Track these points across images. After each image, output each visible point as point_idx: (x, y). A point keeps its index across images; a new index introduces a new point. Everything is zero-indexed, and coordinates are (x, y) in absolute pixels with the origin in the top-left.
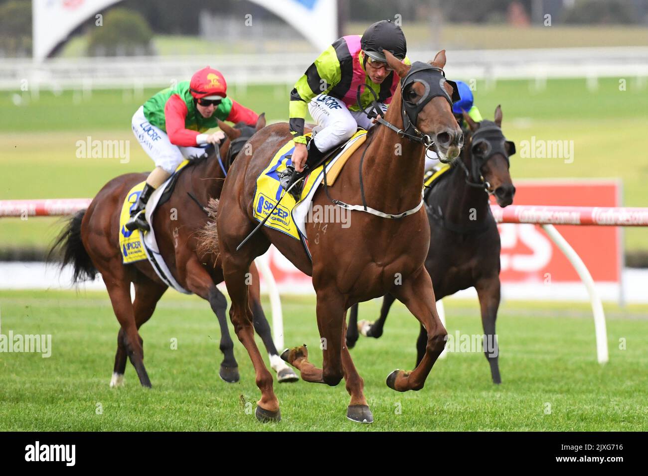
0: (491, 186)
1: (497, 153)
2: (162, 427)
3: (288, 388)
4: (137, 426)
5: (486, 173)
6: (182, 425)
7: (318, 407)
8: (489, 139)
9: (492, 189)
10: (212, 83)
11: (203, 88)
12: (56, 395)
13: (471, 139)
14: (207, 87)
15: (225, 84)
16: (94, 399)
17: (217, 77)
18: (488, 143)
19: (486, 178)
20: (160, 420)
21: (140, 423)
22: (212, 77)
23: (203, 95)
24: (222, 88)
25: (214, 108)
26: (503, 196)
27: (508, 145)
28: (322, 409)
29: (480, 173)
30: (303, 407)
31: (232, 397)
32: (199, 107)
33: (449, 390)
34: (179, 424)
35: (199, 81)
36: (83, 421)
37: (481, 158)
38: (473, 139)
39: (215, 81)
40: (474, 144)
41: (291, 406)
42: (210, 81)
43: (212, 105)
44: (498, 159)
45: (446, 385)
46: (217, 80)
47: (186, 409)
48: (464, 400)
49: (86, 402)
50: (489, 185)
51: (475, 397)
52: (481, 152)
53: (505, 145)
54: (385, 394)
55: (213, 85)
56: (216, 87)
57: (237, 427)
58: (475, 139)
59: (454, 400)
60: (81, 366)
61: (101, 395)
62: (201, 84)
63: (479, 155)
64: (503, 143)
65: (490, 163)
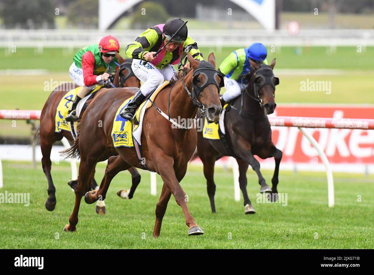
0: (263, 102)
1: (268, 83)
2: (169, 244)
3: (242, 223)
4: (155, 242)
5: (261, 94)
6: (180, 242)
7: (259, 234)
8: (265, 75)
9: (263, 103)
10: (112, 45)
11: (107, 47)
12: (109, 224)
13: (255, 74)
14: (109, 47)
15: (119, 46)
16: (130, 227)
17: (114, 42)
18: (264, 78)
19: (261, 97)
20: (168, 240)
21: (156, 241)
22: (112, 41)
23: (107, 51)
24: (117, 47)
25: (112, 58)
26: (269, 108)
27: (275, 80)
28: (261, 235)
29: (258, 94)
30: (250, 233)
31: (210, 227)
32: (103, 57)
33: (335, 226)
34: (179, 242)
35: (104, 43)
36: (124, 239)
37: (259, 86)
38: (256, 74)
39: (113, 43)
40: (256, 77)
41: (244, 233)
42: (111, 44)
43: (111, 57)
44: (269, 87)
45: (333, 222)
46: (115, 43)
47: (183, 233)
48: (344, 231)
49: (125, 228)
50: (262, 101)
51: (350, 230)
52: (259, 82)
53: (273, 79)
54: (298, 227)
55: (112, 46)
56: (114, 47)
57: (212, 244)
58: (257, 74)
59: (338, 231)
60: (123, 207)
61: (134, 225)
62: (106, 45)
63: (258, 84)
64: (272, 78)
65: (263, 89)
